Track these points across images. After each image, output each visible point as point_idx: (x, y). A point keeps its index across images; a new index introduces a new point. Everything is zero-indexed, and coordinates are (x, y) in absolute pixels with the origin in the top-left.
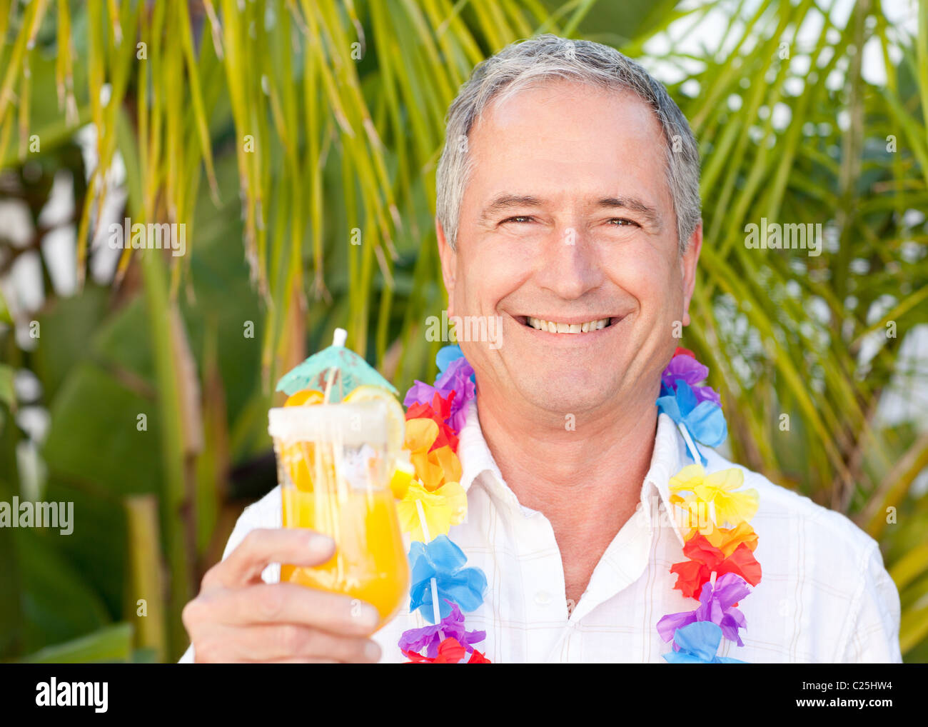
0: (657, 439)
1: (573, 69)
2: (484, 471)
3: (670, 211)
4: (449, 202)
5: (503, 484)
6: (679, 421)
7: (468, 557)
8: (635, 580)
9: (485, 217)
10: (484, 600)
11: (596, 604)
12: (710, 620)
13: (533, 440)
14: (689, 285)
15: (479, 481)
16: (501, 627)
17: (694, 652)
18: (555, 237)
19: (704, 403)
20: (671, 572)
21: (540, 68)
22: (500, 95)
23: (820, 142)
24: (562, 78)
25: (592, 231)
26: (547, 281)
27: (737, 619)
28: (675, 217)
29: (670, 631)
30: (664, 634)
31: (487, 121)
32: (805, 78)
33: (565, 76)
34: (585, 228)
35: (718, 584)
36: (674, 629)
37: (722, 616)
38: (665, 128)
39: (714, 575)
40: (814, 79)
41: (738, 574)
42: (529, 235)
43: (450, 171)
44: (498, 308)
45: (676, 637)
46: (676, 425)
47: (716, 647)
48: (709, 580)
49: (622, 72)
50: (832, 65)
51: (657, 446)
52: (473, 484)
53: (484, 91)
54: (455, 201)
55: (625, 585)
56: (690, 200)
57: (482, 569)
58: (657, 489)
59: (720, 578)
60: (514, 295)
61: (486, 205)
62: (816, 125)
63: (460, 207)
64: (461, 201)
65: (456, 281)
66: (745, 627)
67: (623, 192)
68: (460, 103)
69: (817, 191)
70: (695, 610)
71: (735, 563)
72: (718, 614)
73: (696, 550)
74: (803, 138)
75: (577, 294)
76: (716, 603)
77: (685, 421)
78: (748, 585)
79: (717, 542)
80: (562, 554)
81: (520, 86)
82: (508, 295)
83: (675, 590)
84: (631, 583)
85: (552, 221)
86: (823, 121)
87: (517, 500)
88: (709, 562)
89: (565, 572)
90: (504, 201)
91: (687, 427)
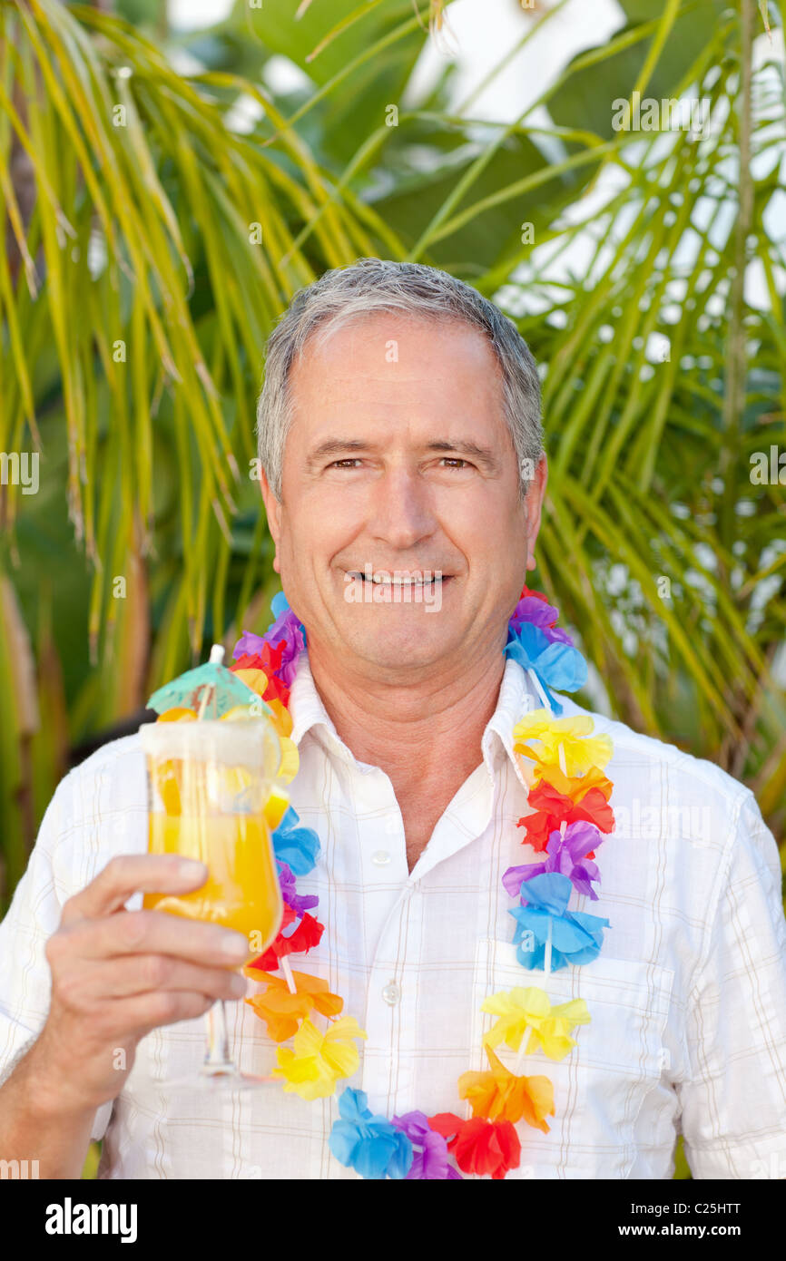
0: (502, 685)
1: (397, 302)
2: (315, 725)
3: (509, 448)
4: (272, 445)
5: (336, 740)
6: (528, 666)
7: (300, 816)
8: (478, 835)
9: (310, 464)
10: (316, 862)
11: (437, 862)
12: (559, 872)
13: (371, 697)
14: (534, 526)
15: (311, 734)
16: (336, 891)
17: (543, 907)
18: (384, 480)
19: (554, 645)
20: (519, 826)
21: (364, 303)
22: (321, 332)
23: (701, 376)
24: (387, 312)
25: (425, 473)
26: (378, 531)
27: (590, 872)
28: (514, 454)
29: (517, 885)
30: (511, 888)
31: (308, 360)
32: (682, 304)
33: (390, 311)
34: (418, 470)
35: (568, 833)
36: (520, 882)
37: (571, 866)
38: (501, 359)
39: (564, 824)
40: (691, 305)
41: (590, 821)
42: (357, 480)
43: (270, 412)
44: (333, 565)
45: (523, 889)
46: (526, 671)
47: (566, 901)
48: (559, 829)
49: (451, 300)
50: (711, 289)
51: (501, 693)
52: (303, 738)
53: (302, 328)
54: (277, 446)
55: (467, 841)
56: (532, 435)
57: (315, 830)
58: (499, 737)
59: (570, 826)
60: (348, 550)
61: (310, 451)
62: (696, 356)
63: (283, 453)
64: (284, 446)
65: (282, 531)
66: (599, 880)
67: (456, 432)
68: (279, 337)
69: (699, 427)
70: (543, 861)
71: (585, 809)
72: (568, 865)
73: (541, 798)
74: (682, 372)
75: (409, 542)
76: (565, 853)
77: (534, 665)
78: (601, 833)
79: (564, 789)
80: (402, 812)
81: (341, 324)
82: (342, 549)
83: (524, 846)
84: (474, 838)
85: (381, 464)
86: (705, 354)
87: (351, 755)
88: (555, 810)
89: (406, 831)
90: (329, 447)
91: (537, 673)
